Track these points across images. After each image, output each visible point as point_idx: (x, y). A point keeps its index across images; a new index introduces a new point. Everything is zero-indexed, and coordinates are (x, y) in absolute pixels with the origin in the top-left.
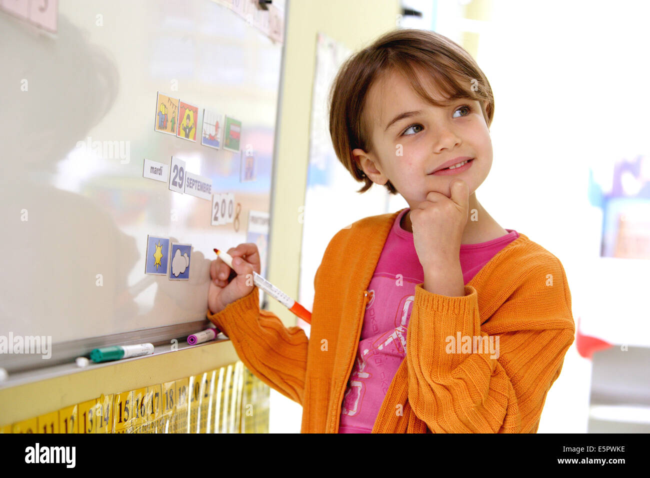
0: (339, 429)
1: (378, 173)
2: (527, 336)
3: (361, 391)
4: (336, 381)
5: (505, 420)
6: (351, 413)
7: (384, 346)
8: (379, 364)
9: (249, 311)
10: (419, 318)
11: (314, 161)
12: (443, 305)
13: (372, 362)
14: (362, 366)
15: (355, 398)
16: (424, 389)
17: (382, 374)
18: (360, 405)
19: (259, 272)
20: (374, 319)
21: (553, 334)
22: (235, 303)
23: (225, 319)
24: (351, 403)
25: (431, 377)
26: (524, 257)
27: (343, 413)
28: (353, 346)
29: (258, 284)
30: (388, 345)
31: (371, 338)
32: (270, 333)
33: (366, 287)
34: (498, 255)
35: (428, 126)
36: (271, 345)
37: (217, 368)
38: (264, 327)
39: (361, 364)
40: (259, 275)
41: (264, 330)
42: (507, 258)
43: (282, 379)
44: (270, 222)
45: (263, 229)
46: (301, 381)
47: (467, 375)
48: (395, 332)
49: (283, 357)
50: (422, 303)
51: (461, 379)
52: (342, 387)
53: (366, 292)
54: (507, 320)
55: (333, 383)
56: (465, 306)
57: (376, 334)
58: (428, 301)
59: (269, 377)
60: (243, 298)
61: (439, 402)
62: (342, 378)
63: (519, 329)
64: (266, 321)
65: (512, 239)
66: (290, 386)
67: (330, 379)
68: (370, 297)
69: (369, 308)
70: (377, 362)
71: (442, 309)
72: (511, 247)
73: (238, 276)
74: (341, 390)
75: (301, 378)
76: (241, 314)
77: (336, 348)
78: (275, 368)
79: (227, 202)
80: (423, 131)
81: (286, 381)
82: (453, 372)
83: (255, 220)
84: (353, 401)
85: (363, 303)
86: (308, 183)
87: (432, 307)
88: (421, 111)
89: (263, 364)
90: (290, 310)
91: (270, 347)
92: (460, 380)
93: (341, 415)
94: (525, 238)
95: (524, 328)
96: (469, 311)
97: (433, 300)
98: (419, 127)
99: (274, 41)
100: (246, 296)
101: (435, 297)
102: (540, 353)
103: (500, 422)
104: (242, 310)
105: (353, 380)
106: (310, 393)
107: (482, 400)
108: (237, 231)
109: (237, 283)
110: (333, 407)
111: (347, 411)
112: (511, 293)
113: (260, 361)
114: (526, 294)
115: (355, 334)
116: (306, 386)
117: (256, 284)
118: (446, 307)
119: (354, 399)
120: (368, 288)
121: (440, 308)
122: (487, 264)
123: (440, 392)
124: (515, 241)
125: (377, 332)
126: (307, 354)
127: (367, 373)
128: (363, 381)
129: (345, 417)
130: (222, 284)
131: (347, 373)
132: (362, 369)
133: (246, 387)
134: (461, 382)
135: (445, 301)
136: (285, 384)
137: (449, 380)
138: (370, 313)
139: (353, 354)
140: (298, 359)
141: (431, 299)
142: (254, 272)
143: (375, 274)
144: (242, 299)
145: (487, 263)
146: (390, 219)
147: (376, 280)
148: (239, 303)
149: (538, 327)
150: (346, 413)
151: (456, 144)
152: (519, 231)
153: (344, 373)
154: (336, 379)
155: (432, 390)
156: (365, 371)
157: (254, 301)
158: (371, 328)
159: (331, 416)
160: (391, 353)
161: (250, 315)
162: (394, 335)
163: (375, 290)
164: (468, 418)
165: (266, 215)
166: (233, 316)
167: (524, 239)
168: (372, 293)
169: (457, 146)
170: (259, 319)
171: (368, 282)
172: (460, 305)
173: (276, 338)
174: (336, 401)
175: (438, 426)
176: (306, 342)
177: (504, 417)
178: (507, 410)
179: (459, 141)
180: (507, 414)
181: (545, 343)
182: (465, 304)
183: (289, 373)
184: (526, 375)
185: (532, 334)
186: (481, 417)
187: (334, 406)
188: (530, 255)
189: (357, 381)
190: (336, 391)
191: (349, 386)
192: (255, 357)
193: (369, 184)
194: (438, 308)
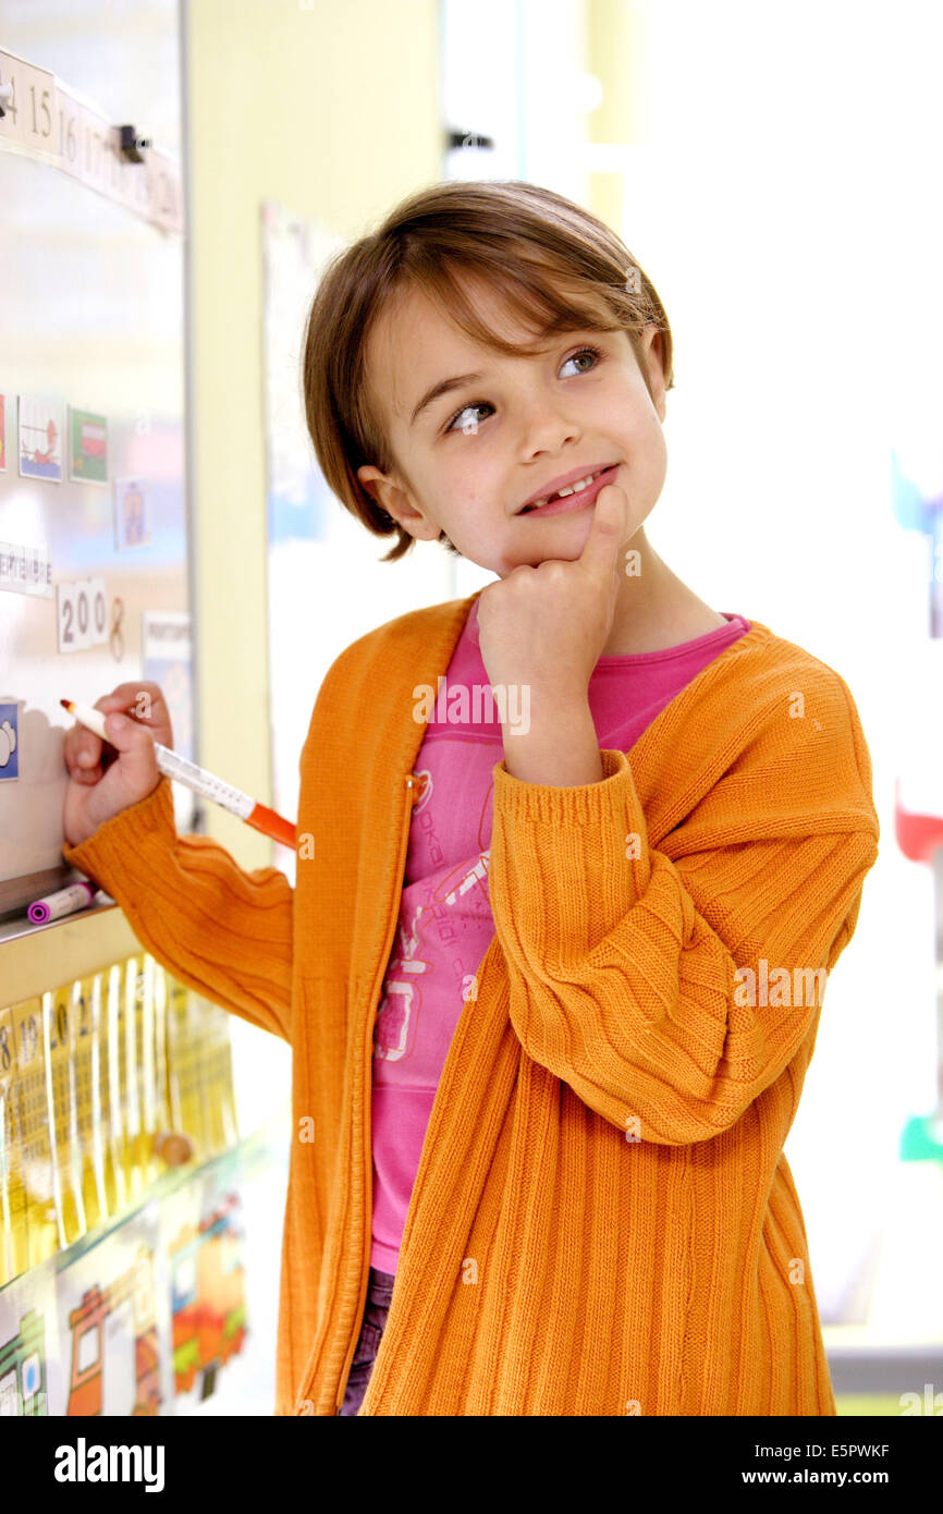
0: (373, 1091)
1: (418, 515)
2: (770, 852)
3: (411, 1005)
4: (359, 981)
5: (726, 1045)
6: (393, 1055)
7: (457, 896)
8: (448, 941)
9: (152, 836)
10: (505, 839)
11: (279, 488)
12: (550, 808)
13: (434, 937)
14: (411, 946)
15: (398, 1019)
16: (539, 996)
17: (458, 962)
18: (412, 1036)
19: (169, 744)
20: (432, 835)
21: (831, 843)
22: (117, 819)
23: (98, 857)
24: (391, 1031)
25: (545, 969)
26: (762, 677)
27: (377, 1056)
28: (389, 900)
29: (167, 771)
30: (466, 894)
31: (428, 880)
32: (205, 884)
33: (410, 766)
34: (702, 675)
35: (504, 404)
36: (207, 910)
37: (104, 969)
38: (188, 870)
39: (408, 943)
40: (169, 751)
41: (188, 876)
42: (721, 682)
43: (239, 985)
44: (191, 632)
45: (179, 650)
46: (280, 987)
47: (624, 958)
48: (480, 863)
49: (239, 935)
50: (508, 806)
51: (612, 967)
52: (371, 994)
53: (409, 777)
54: (723, 821)
55: (351, 985)
56: (599, 806)
57: (438, 869)
58: (518, 801)
59: (209, 982)
60: (133, 805)
61: (573, 1023)
62: (370, 975)
63: (754, 837)
64: (194, 857)
65: (734, 636)
66: (260, 1002)
67: (347, 977)
68: (419, 789)
69: (419, 811)
70: (444, 936)
71: (550, 817)
72: (729, 657)
73: (122, 756)
74: (370, 1000)
75: (280, 981)
76: (133, 842)
77: (353, 908)
78: (220, 961)
79: (91, 599)
80: (495, 417)
81: (249, 990)
82: (593, 954)
83: (157, 631)
84: (394, 1026)
85: (404, 801)
86: (270, 535)
87: (528, 815)
88: (480, 372)
89: (192, 953)
90: (247, 822)
91: (204, 914)
92: (610, 970)
93: (374, 1060)
94: (762, 634)
95: (762, 835)
96: (611, 815)
97: (528, 797)
98: (485, 408)
99: (163, 230)
100: (140, 802)
101: (530, 791)
102: (802, 887)
103: (714, 1051)
104: (134, 832)
105: (392, 980)
106: (307, 1012)
107: (666, 1010)
108: (119, 660)
109: (121, 772)
110: (354, 1041)
111: (383, 1050)
112: (731, 759)
113: (184, 947)
114: (765, 760)
115: (391, 874)
116: (295, 1000)
117: (163, 771)
118: (557, 811)
119: (398, 1021)
120: (414, 769)
121: (545, 814)
122: (676, 699)
123: (572, 1001)
124: (741, 641)
125: (441, 863)
126: (291, 927)
127: (422, 961)
128: (415, 979)
129: (380, 1064)
130: (90, 777)
131: (380, 962)
132: (409, 953)
133: (173, 1005)
134: (613, 973)
135: (553, 799)
136: (247, 997)
137: (585, 973)
138: (422, 824)
139: (389, 918)
140: (271, 939)
141: (523, 795)
142: (156, 745)
143: (429, 736)
144: (132, 809)
145: (676, 694)
146: (459, 611)
147: (430, 749)
148: (126, 818)
149: (793, 832)
150: (382, 1056)
151: (568, 440)
152: (749, 616)
153: (374, 963)
154: (358, 977)
155: (555, 996)
156: (417, 957)
157: (161, 812)
158: (426, 856)
159: (353, 1060)
160: (475, 911)
161: (152, 844)
162: (479, 871)
163: (431, 771)
164: (641, 1052)
165: (181, 619)
166: (116, 850)
167: (760, 636)
168: (424, 778)
169: (569, 445)
170: (177, 854)
171: (414, 754)
172: (587, 805)
173: (218, 893)
174: (360, 1026)
175: (576, 1076)
176: (288, 898)
177: (723, 1039)
178: (727, 1023)
179: (572, 432)
180: (728, 1032)
181: (812, 865)
182: (599, 801)
183: (252, 971)
184: (770, 940)
185: (782, 846)
186: (670, 1045)
187: (358, 1040)
188: (774, 670)
189: (399, 981)
190: (360, 1004)
191: (385, 996)
192: (172, 937)
193: (407, 540)
194: (540, 815)
